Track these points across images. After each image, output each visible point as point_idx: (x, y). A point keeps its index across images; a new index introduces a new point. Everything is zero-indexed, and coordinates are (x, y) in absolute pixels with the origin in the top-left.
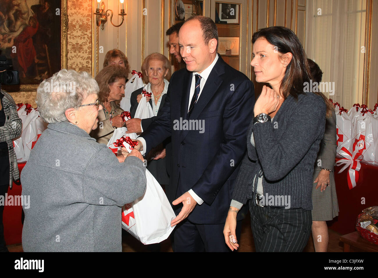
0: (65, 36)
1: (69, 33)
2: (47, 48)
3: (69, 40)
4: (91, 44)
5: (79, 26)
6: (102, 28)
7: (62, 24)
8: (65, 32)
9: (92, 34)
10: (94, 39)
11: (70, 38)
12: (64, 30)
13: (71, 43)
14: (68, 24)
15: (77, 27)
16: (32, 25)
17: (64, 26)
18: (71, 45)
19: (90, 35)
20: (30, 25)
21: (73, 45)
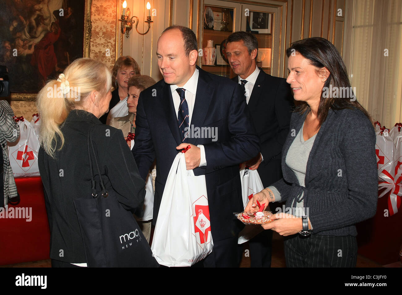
0: (87, 44)
1: (92, 40)
2: (68, 55)
3: (92, 48)
4: (114, 53)
5: (102, 33)
6: (126, 36)
7: (85, 31)
8: (88, 39)
9: (116, 42)
10: (118, 47)
11: (93, 45)
12: (87, 37)
13: (93, 51)
14: (91, 31)
15: (101, 34)
16: (54, 31)
17: (87, 33)
18: (93, 53)
19: (113, 43)
20: (52, 31)
21: (96, 53)
